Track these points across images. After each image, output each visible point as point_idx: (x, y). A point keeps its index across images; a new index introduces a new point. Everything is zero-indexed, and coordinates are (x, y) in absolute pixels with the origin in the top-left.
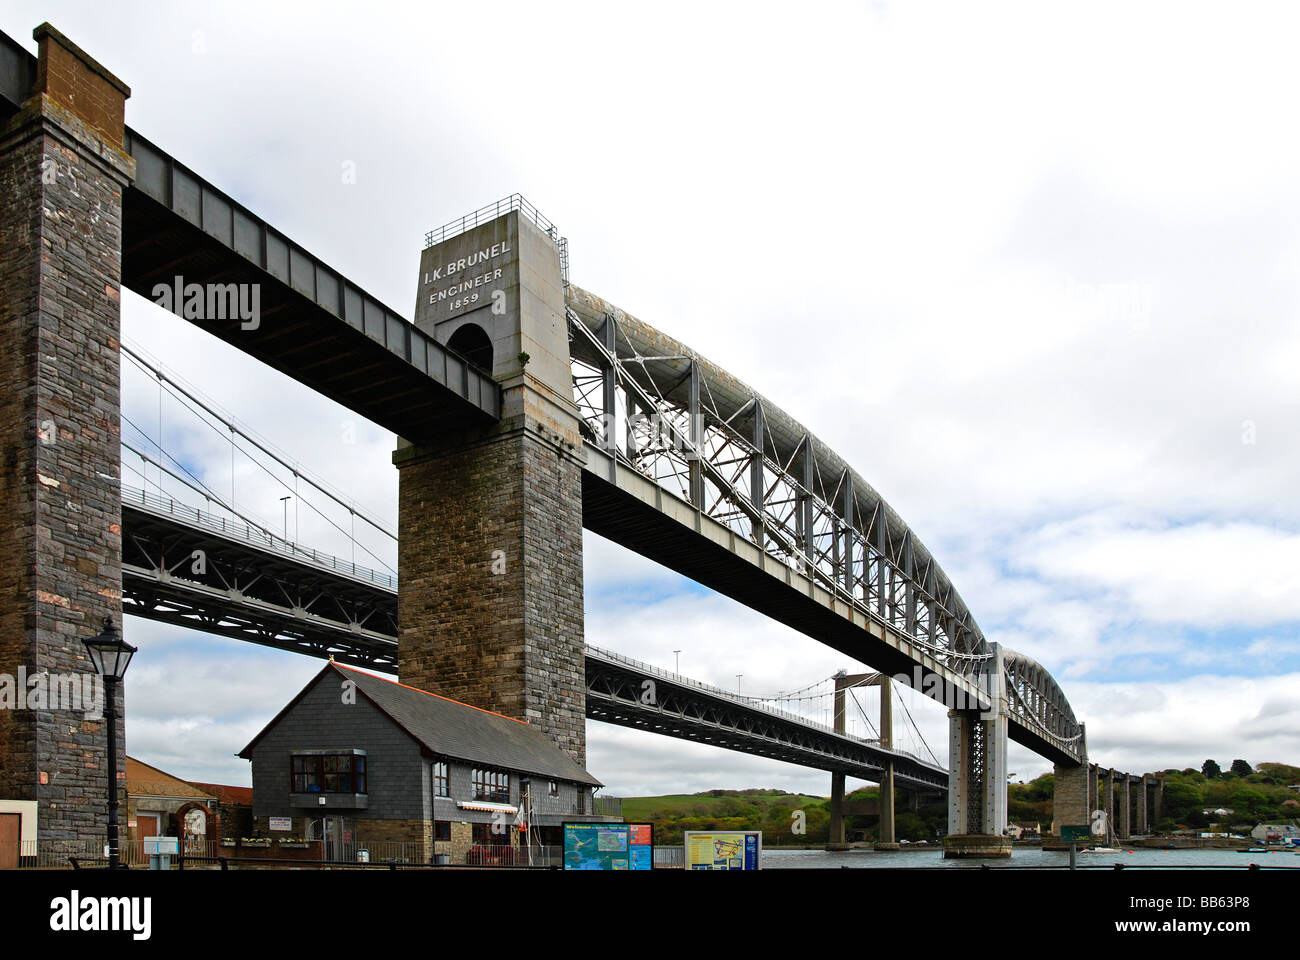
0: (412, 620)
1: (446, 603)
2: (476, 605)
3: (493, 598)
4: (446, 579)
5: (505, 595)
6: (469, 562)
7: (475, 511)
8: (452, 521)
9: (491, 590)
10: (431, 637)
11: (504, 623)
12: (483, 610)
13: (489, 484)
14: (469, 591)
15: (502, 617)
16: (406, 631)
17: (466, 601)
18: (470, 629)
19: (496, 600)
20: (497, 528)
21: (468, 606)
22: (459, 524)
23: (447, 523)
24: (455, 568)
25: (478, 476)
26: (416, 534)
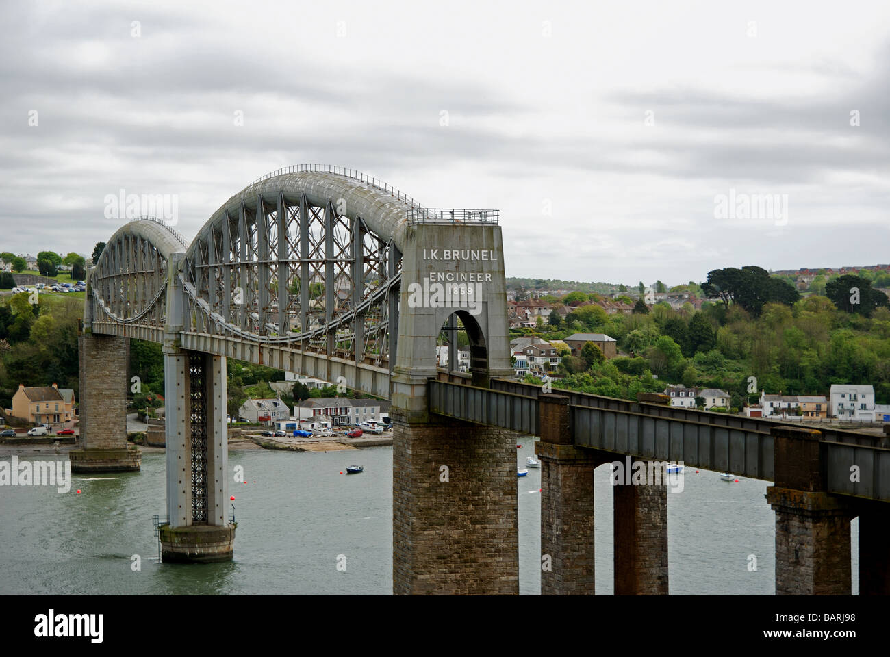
0: (424, 567)
1: (456, 556)
2: (481, 560)
3: (495, 556)
4: (455, 534)
5: (504, 556)
6: (474, 522)
7: (480, 480)
8: (460, 485)
9: (493, 549)
10: (442, 585)
11: (504, 578)
12: (487, 565)
13: (491, 460)
14: (474, 548)
15: (502, 574)
16: (420, 577)
17: (472, 556)
18: (476, 581)
19: (498, 559)
20: (497, 498)
21: (475, 561)
22: (466, 489)
23: (455, 486)
24: (463, 527)
25: (481, 451)
26: (428, 490)
